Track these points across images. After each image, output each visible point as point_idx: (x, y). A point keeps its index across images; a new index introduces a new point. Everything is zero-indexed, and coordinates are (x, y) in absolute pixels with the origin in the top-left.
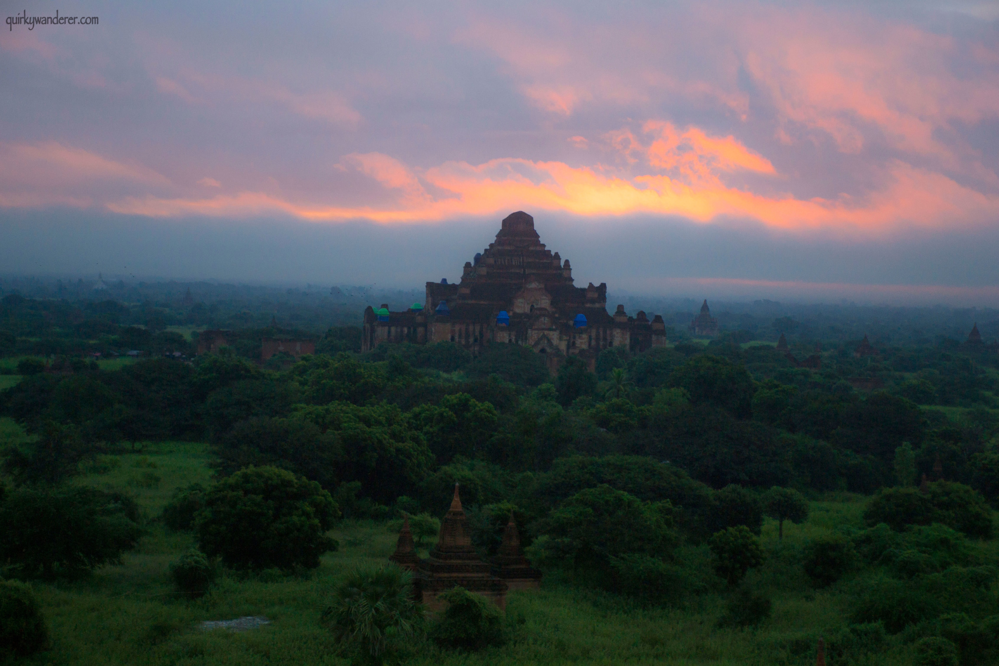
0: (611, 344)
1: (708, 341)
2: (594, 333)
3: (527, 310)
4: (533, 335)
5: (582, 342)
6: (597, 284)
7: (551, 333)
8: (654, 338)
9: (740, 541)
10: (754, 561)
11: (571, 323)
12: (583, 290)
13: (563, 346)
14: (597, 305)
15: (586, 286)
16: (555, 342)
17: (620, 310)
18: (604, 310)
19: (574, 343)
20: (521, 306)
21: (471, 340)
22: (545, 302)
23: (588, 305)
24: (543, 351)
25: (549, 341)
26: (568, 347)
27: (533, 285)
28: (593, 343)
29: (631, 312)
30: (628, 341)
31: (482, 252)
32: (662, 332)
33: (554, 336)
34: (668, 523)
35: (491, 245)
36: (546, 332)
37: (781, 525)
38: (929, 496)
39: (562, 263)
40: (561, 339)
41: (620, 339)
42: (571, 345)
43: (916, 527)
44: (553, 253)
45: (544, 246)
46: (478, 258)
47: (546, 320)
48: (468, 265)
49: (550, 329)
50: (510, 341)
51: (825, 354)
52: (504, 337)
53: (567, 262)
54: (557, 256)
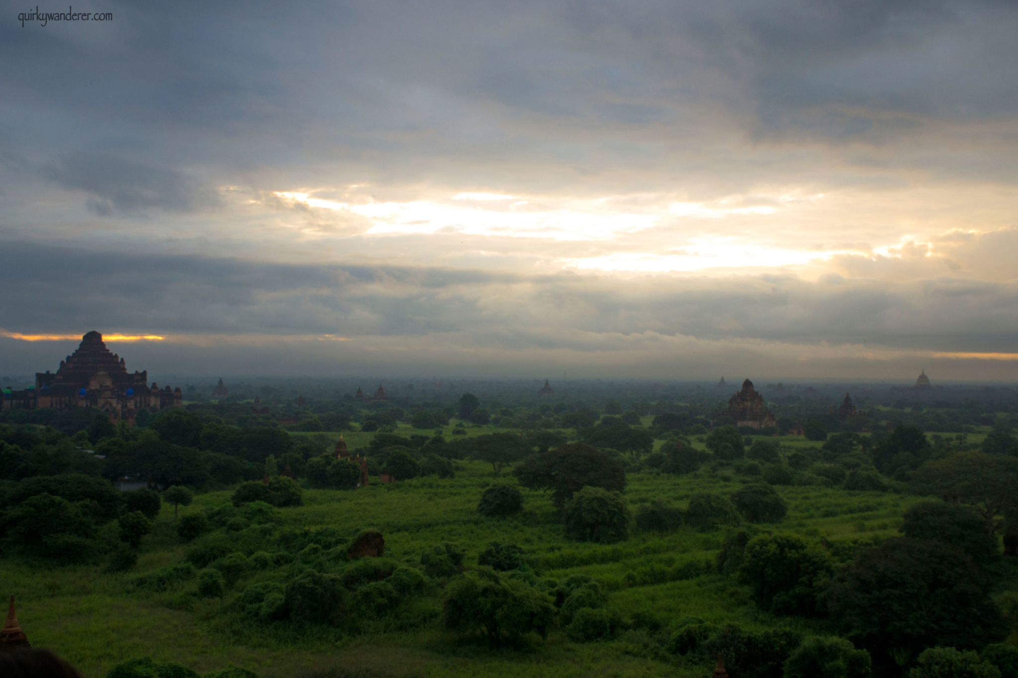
0: (149, 405)
1: (217, 401)
2: (138, 399)
3: (98, 387)
4: (101, 402)
5: (131, 405)
6: (140, 371)
7: (112, 400)
8: (175, 401)
9: (135, 520)
10: (143, 531)
11: (125, 394)
12: (132, 375)
13: (119, 407)
14: (141, 383)
15: (133, 372)
16: (115, 405)
17: (154, 386)
18: (145, 386)
19: (126, 406)
20: (94, 385)
21: (63, 406)
22: (108, 383)
23: (135, 383)
24: (107, 410)
25: (111, 405)
26: (123, 408)
27: (101, 373)
28: (138, 405)
29: (161, 386)
30: (159, 403)
31: (71, 355)
32: (180, 397)
33: (114, 402)
34: (85, 514)
35: (77, 351)
36: (109, 400)
37: (176, 507)
38: (267, 485)
39: (119, 360)
40: (118, 403)
41: (154, 402)
42: (124, 406)
43: (247, 503)
44: (114, 354)
45: (108, 350)
46: (68, 358)
47: (108, 393)
48: (62, 362)
49: (111, 398)
50: (87, 406)
51: (281, 406)
52: (83, 403)
53: (122, 359)
54: (116, 356)
